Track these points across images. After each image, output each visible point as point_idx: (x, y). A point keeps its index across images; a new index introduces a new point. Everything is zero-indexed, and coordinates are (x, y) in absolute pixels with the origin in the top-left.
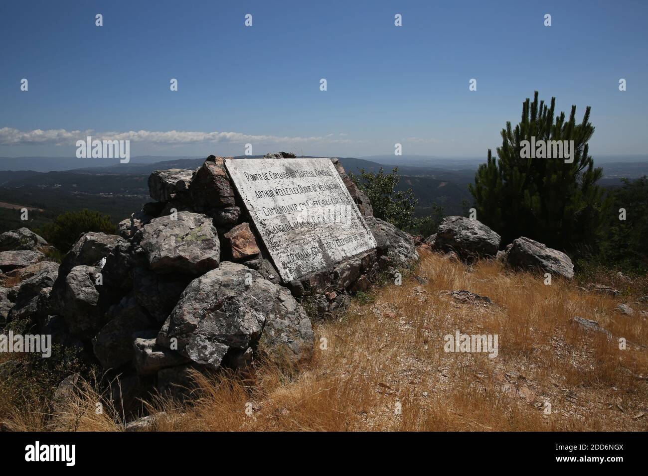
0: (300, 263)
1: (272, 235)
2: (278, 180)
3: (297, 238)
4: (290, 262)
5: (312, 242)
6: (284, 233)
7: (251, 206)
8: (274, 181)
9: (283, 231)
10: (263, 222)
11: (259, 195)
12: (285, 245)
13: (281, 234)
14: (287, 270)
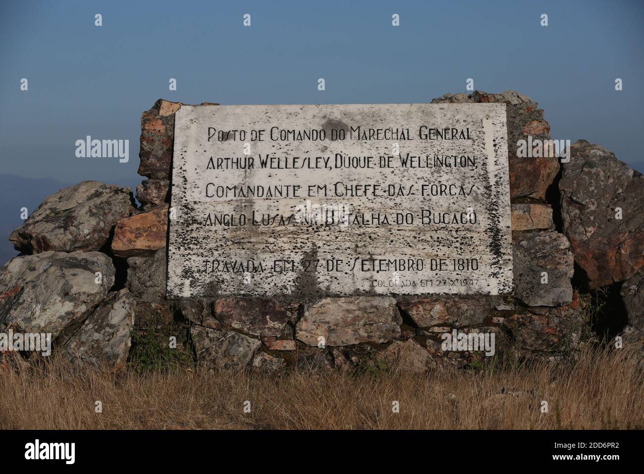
0: (226, 276)
1: (195, 226)
2: (283, 143)
3: (253, 240)
4: (205, 271)
5: (287, 252)
6: (226, 227)
7: (183, 179)
8: (273, 143)
9: (227, 224)
10: (191, 205)
11: (214, 164)
12: (212, 245)
13: (219, 227)
14: (187, 282)
